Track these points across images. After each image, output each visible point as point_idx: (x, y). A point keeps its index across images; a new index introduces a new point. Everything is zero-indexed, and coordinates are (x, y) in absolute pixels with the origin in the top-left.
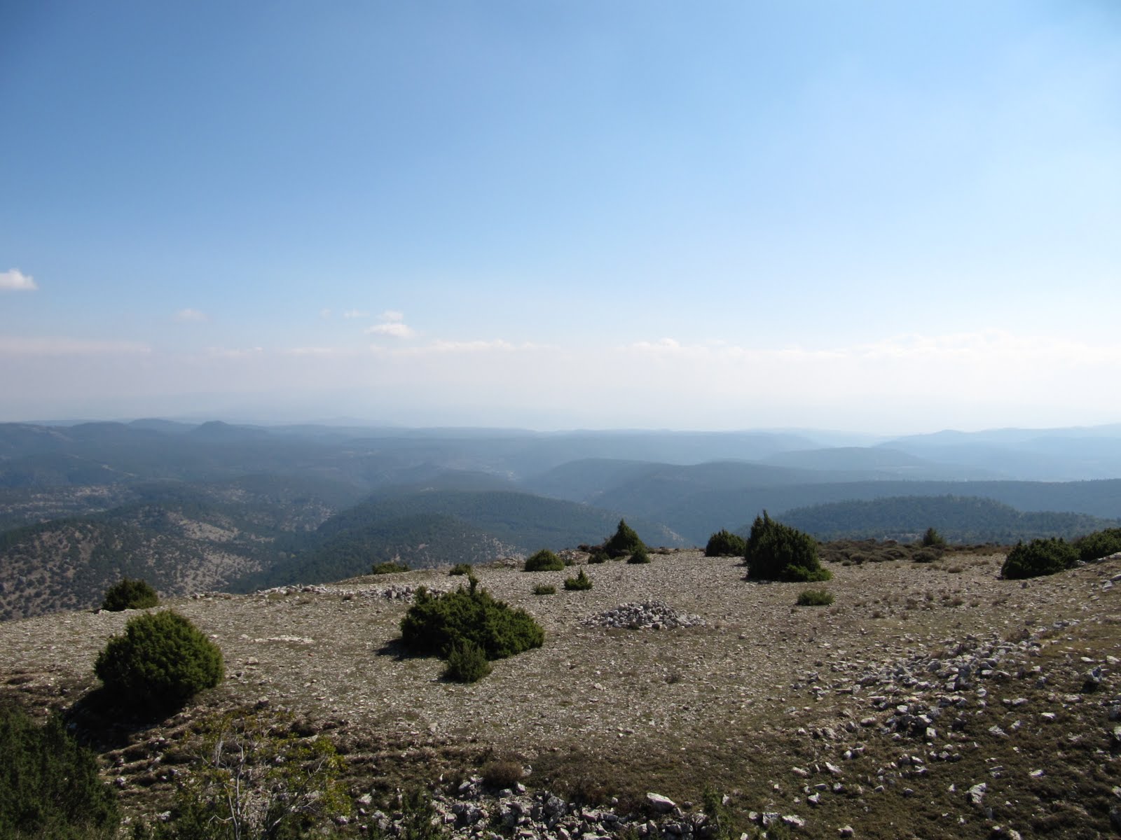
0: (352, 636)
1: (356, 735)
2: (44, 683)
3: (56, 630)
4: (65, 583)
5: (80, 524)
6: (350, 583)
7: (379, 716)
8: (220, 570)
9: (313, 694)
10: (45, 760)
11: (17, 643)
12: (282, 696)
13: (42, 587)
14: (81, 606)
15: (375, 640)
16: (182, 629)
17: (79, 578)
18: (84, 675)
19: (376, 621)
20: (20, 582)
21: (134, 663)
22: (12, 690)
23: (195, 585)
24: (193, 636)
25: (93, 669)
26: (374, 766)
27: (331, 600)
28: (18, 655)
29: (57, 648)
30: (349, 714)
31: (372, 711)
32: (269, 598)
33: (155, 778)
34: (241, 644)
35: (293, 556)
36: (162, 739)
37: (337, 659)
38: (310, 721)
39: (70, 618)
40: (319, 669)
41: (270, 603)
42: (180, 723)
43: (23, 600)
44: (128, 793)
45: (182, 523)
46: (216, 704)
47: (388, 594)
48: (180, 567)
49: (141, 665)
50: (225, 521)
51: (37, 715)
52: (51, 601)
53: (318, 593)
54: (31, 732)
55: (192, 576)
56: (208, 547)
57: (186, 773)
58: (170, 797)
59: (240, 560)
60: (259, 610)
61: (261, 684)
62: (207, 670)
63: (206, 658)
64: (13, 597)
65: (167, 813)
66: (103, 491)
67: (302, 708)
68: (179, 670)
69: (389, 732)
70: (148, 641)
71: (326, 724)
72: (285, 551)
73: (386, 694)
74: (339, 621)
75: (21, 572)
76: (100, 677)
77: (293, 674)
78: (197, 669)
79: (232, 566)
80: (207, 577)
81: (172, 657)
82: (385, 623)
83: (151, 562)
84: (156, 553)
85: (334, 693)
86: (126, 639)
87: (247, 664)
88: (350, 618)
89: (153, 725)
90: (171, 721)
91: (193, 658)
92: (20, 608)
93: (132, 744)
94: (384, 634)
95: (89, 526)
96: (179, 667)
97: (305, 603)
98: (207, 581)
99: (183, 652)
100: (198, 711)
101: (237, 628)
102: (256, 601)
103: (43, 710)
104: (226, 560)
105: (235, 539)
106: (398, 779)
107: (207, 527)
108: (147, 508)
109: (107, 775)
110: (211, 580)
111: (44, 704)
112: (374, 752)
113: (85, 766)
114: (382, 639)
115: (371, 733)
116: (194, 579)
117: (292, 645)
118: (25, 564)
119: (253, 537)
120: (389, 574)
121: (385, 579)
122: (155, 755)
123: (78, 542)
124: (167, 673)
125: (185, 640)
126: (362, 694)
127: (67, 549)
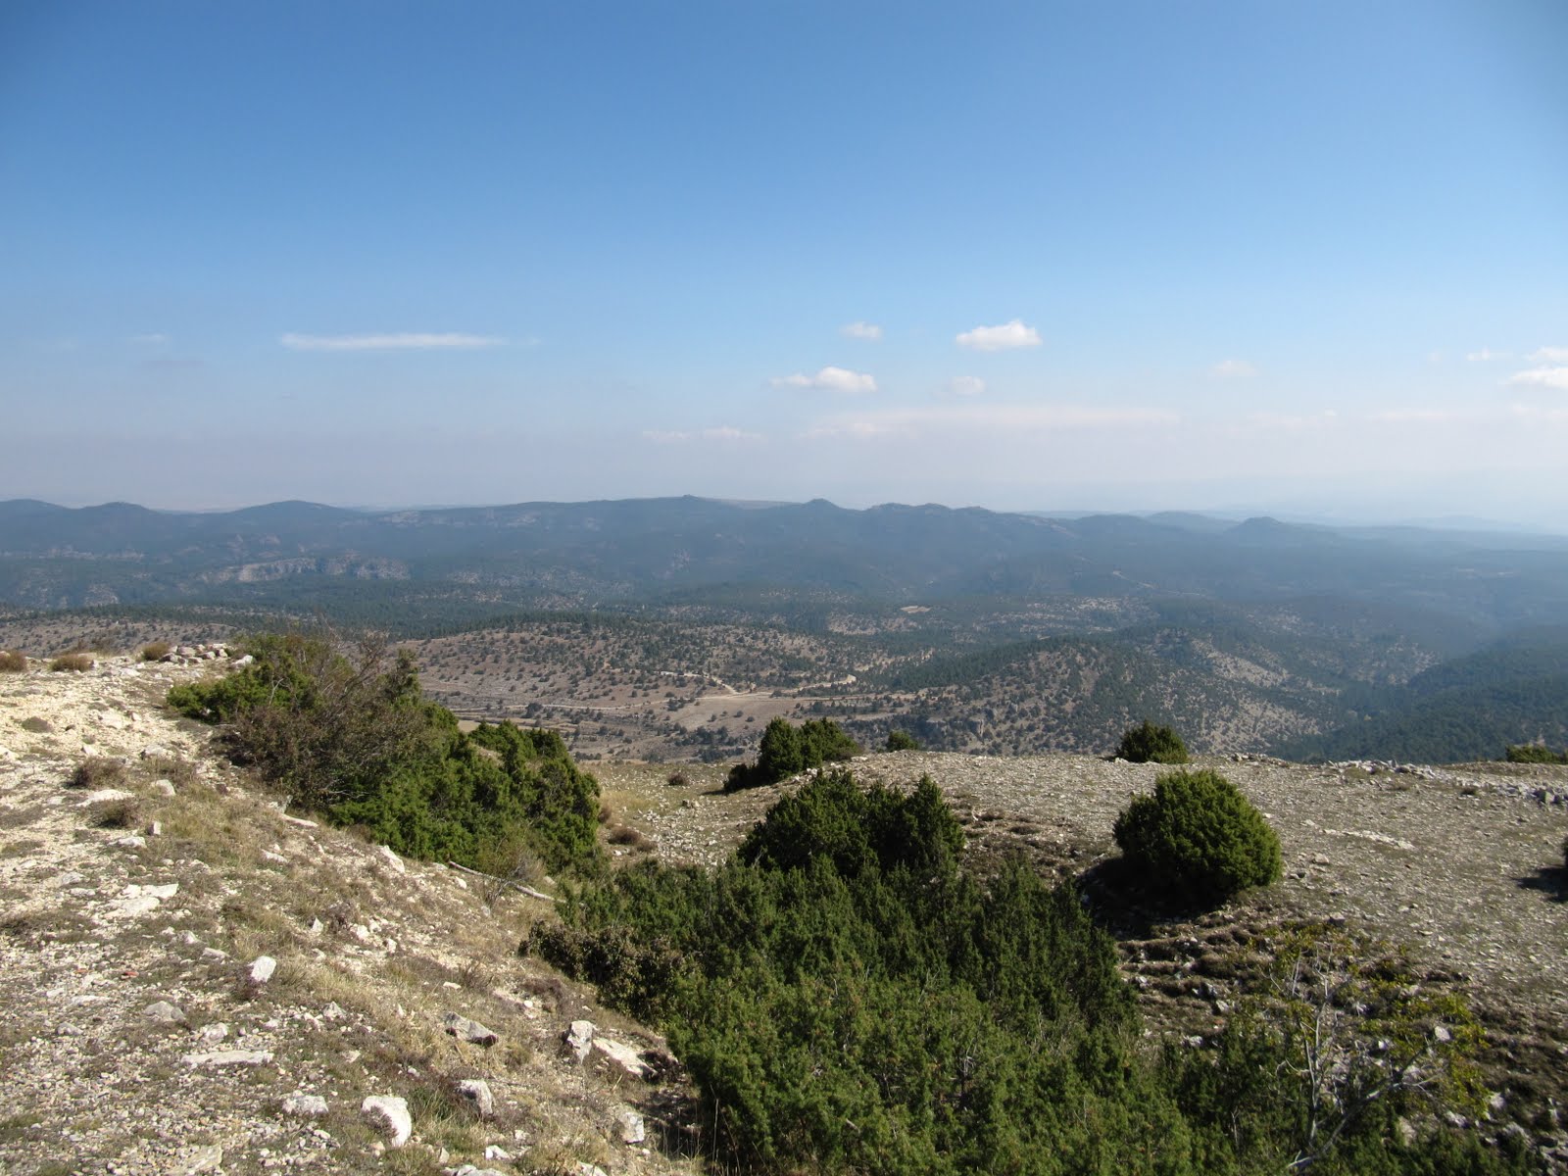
0: (1477, 850)
1: (1481, 1000)
2: (1052, 838)
3: (1065, 775)
4: (1062, 718)
5: (1083, 646)
6: (1469, 770)
7: (1521, 981)
8: (1260, 725)
9: (1412, 925)
10: (1054, 933)
11: (1022, 784)
12: (1364, 918)
13: (1036, 719)
14: (1080, 750)
15: (1516, 862)
16: (1226, 798)
17: (1078, 713)
18: (1099, 837)
19: (1517, 834)
20: (1011, 710)
21: (1163, 834)
22: (1016, 840)
23: (1224, 742)
24: (1241, 810)
25: (1111, 831)
26: (1510, 1055)
27: (1442, 790)
28: (1022, 798)
29: (1067, 798)
30: (1470, 966)
31: (1509, 971)
32: (1345, 774)
33: (1183, 988)
34: (1305, 832)
35: (1368, 718)
36: (1193, 939)
37: (1451, 881)
38: (1406, 963)
39: (1079, 763)
40: (1423, 890)
41: (1346, 781)
42: (1219, 924)
43: (1014, 732)
44: (1149, 999)
45: (1210, 656)
46: (1269, 910)
47: (1539, 796)
48: (1205, 715)
49: (1172, 838)
50: (1270, 658)
51: (1043, 876)
52: (1045, 738)
53: (1421, 777)
54: (1040, 895)
55: (1221, 729)
56: (1245, 692)
57: (1224, 993)
58: (1202, 1018)
59: (1289, 714)
60: (1330, 789)
61: (1333, 894)
62: (1257, 859)
63: (1257, 843)
64: (1003, 727)
65: (1198, 1039)
66: (1111, 605)
67: (1395, 942)
68: (1220, 853)
69: (1537, 1008)
70: (1181, 808)
71: (1432, 973)
72: (1358, 710)
73: (1534, 949)
74: (1454, 824)
75: (1013, 698)
76: (1120, 843)
77: (1381, 889)
78: (1244, 856)
79: (1276, 722)
80: (1242, 734)
81: (1212, 834)
82: (1532, 839)
83: (1168, 704)
84: (1174, 692)
85: (1447, 931)
86: (1153, 801)
87: (1313, 862)
88: (1473, 821)
89: (1184, 918)
90: (1206, 919)
91: (1239, 840)
92: (1010, 742)
93: (1155, 937)
94: (1531, 855)
95: (1093, 649)
96: (1221, 848)
97: (1400, 789)
98: (1241, 739)
99: (1227, 830)
100: (1243, 913)
101: (1299, 810)
102: (1325, 776)
103: (1051, 872)
104: (1269, 713)
105: (1283, 685)
106: (1552, 1085)
107: (1244, 664)
108: (1166, 632)
109: (1123, 969)
110: (1247, 737)
111: (1051, 864)
112: (1511, 1033)
113: (1100, 953)
114: (1528, 863)
115: (1506, 1004)
116: (1224, 733)
117: (1380, 847)
118: (1018, 688)
119: (1309, 684)
120: (1536, 765)
121: (1528, 772)
122: (1185, 960)
123: (1080, 668)
124: (1205, 853)
125: (1229, 814)
126: (1494, 941)
127: (1067, 676)
